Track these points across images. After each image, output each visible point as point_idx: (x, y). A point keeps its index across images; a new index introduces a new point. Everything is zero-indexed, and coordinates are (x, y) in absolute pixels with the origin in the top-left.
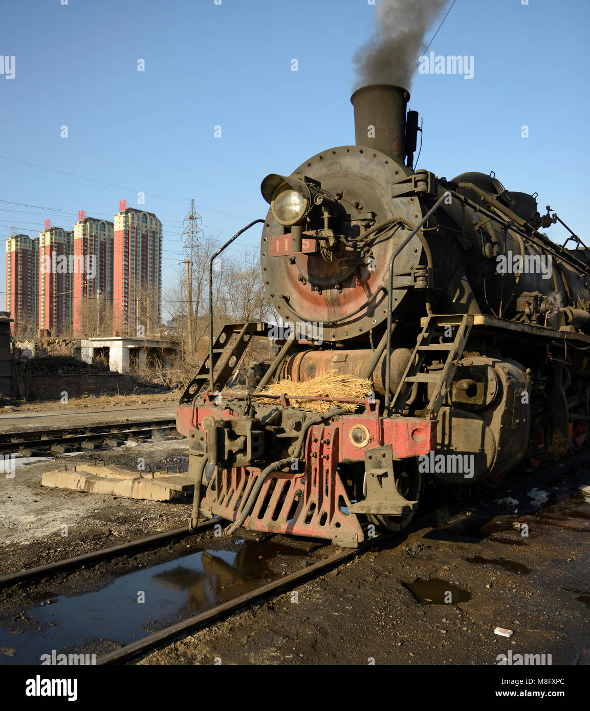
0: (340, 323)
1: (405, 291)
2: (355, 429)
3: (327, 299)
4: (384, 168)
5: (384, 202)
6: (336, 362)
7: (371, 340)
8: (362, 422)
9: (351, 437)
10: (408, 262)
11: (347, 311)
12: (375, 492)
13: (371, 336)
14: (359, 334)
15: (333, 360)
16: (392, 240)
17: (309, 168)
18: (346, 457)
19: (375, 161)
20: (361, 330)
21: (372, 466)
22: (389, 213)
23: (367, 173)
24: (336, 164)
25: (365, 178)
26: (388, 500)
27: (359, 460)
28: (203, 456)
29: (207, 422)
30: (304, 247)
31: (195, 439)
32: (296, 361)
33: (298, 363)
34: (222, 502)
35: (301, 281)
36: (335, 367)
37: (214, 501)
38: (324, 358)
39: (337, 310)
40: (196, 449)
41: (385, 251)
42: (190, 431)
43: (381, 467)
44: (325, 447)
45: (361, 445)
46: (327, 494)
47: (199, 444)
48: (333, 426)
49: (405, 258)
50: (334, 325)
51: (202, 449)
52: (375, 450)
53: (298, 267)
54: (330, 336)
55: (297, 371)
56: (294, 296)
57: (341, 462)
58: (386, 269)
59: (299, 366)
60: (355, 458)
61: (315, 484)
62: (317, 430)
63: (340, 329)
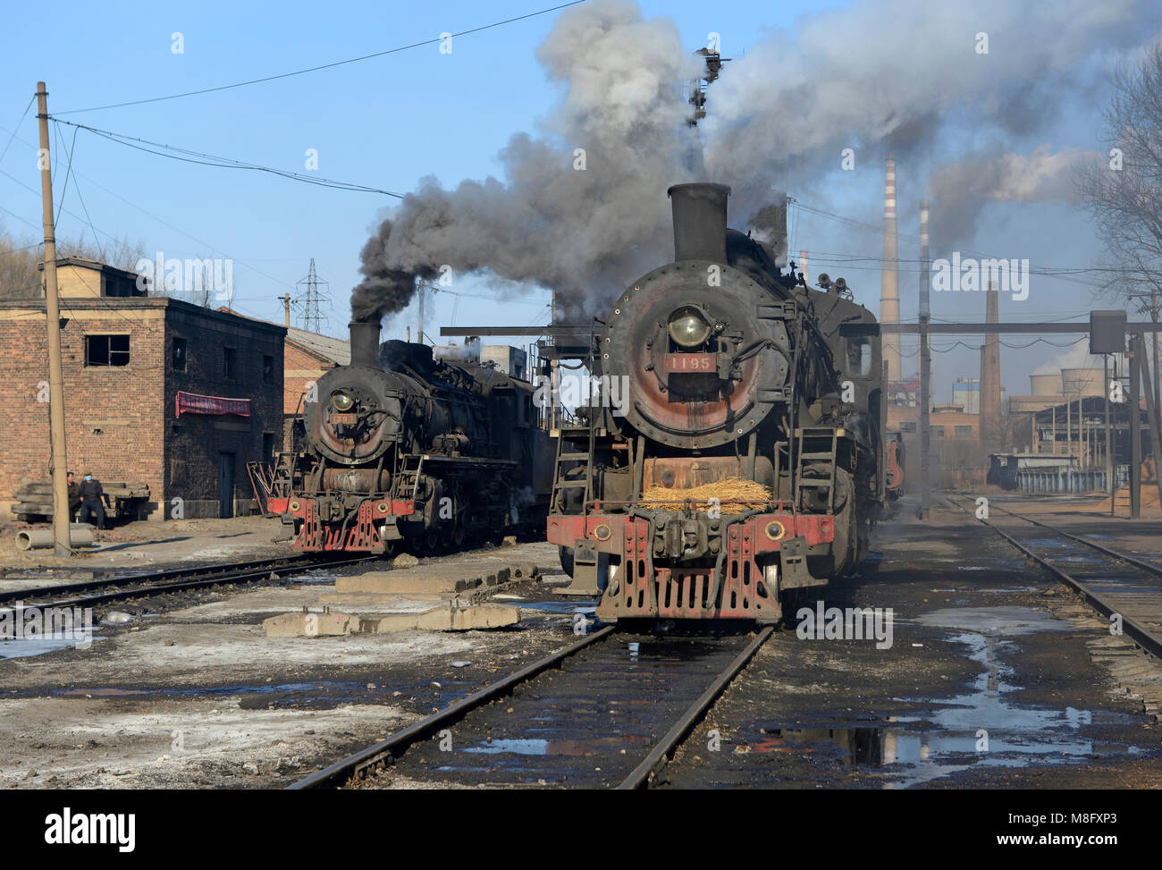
1: (772, 405)
3: (691, 409)
4: (749, 290)
5: (749, 321)
6: (698, 470)
7: (737, 447)
8: (777, 519)
9: (767, 531)
10: (775, 378)
11: (710, 419)
12: (789, 576)
13: (737, 444)
14: (724, 442)
15: (694, 468)
16: (757, 357)
17: (663, 275)
18: (762, 549)
19: (739, 282)
20: (725, 439)
21: (787, 555)
22: (756, 334)
23: (731, 291)
24: (696, 276)
25: (729, 296)
27: (774, 550)
28: (593, 565)
29: (603, 530)
30: (703, 367)
31: (583, 548)
32: (647, 469)
33: (650, 470)
34: (629, 605)
35: (661, 389)
36: (698, 475)
37: (617, 605)
38: (682, 465)
39: (699, 418)
40: (585, 558)
41: (751, 367)
42: (577, 541)
43: (794, 555)
44: (744, 542)
45: (777, 538)
46: (747, 582)
47: (589, 553)
48: (749, 524)
49: (772, 375)
50: (695, 434)
51: (593, 558)
52: (790, 541)
53: (656, 373)
54: (692, 444)
55: (651, 479)
56: (646, 402)
57: (756, 553)
58: (752, 383)
59: (653, 474)
60: (770, 549)
61: (735, 575)
62: (735, 529)
63: (702, 438)
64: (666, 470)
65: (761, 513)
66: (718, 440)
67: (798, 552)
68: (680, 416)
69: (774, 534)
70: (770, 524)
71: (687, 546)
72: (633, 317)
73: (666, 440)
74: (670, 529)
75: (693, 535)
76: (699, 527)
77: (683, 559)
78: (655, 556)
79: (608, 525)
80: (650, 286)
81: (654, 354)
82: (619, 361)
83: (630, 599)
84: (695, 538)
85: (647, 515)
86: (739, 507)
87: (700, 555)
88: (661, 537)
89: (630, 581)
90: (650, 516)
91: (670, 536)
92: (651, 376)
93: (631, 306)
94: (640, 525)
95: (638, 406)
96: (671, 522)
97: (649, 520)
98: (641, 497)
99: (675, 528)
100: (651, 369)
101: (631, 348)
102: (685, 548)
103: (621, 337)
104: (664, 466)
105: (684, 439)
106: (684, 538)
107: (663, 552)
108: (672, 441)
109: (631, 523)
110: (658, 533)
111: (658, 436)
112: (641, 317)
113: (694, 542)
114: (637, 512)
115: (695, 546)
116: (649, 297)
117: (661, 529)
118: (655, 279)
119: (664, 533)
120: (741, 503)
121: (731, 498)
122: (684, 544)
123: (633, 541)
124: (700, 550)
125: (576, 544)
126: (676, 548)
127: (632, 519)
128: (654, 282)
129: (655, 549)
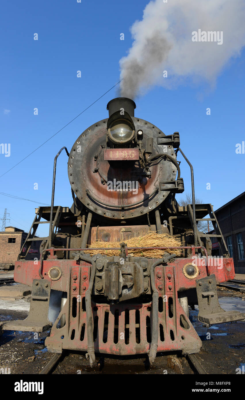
0: (127, 208)
1: (169, 192)
2: (187, 266)
3: (120, 194)
4: (152, 130)
6: (124, 232)
7: (148, 219)
8: (192, 262)
9: (185, 272)
10: (170, 176)
11: (132, 201)
12: (205, 309)
13: (148, 216)
14: (140, 215)
15: (122, 231)
16: (159, 165)
18: (182, 287)
19: (146, 126)
20: (142, 213)
21: (202, 290)
22: (156, 152)
26: (214, 313)
27: (191, 287)
28: (46, 300)
29: (55, 272)
30: (130, 156)
31: (39, 286)
32: (93, 232)
33: (95, 233)
34: (73, 337)
35: (102, 182)
36: (125, 235)
37: (63, 337)
38: (114, 230)
39: (125, 200)
40: (39, 295)
41: (155, 170)
42: (34, 280)
43: (208, 291)
44: (167, 281)
45: (193, 277)
46: (171, 315)
47: (43, 290)
48: (170, 266)
49: (168, 175)
50: (123, 209)
51: (46, 294)
52: (204, 279)
53: (99, 174)
54: (120, 216)
55: (95, 238)
56: (93, 192)
57: (178, 290)
58: (156, 180)
59: (97, 234)
60: (188, 287)
61: (161, 309)
62: (159, 270)
63: (127, 212)
64: (105, 232)
65: (177, 257)
66: (136, 214)
67: (210, 288)
68: (114, 199)
69: (191, 273)
70: (187, 265)
71: (125, 287)
72: (87, 145)
73: (105, 214)
74: (109, 271)
75: (129, 276)
76: (135, 268)
77: (121, 299)
78: (96, 293)
79: (60, 268)
80: (97, 129)
81: (99, 163)
82: (78, 169)
83: (74, 331)
84: (132, 279)
85: (89, 259)
86: (161, 252)
87: (136, 295)
88: (100, 277)
89: (74, 315)
90: (92, 260)
91: (109, 277)
92: (97, 176)
93: (86, 140)
94: (84, 268)
95: (89, 193)
96: (110, 264)
97: (91, 263)
98: (87, 247)
99: (113, 269)
100: (96, 171)
101: (85, 162)
102: (122, 289)
103: (80, 156)
104: (103, 230)
105: (116, 213)
106: (121, 279)
107: (102, 290)
108: (109, 215)
109: (77, 266)
110: (98, 274)
111: (100, 212)
112: (92, 145)
113: (132, 284)
114: (82, 257)
115: (131, 287)
116: (96, 135)
117: (101, 271)
118: (100, 125)
119: (103, 274)
120: (162, 249)
121: (154, 245)
122: (122, 285)
123: (78, 281)
124: (137, 290)
125: (33, 283)
126: (114, 290)
127: (78, 262)
128: (99, 127)
129: (96, 288)
